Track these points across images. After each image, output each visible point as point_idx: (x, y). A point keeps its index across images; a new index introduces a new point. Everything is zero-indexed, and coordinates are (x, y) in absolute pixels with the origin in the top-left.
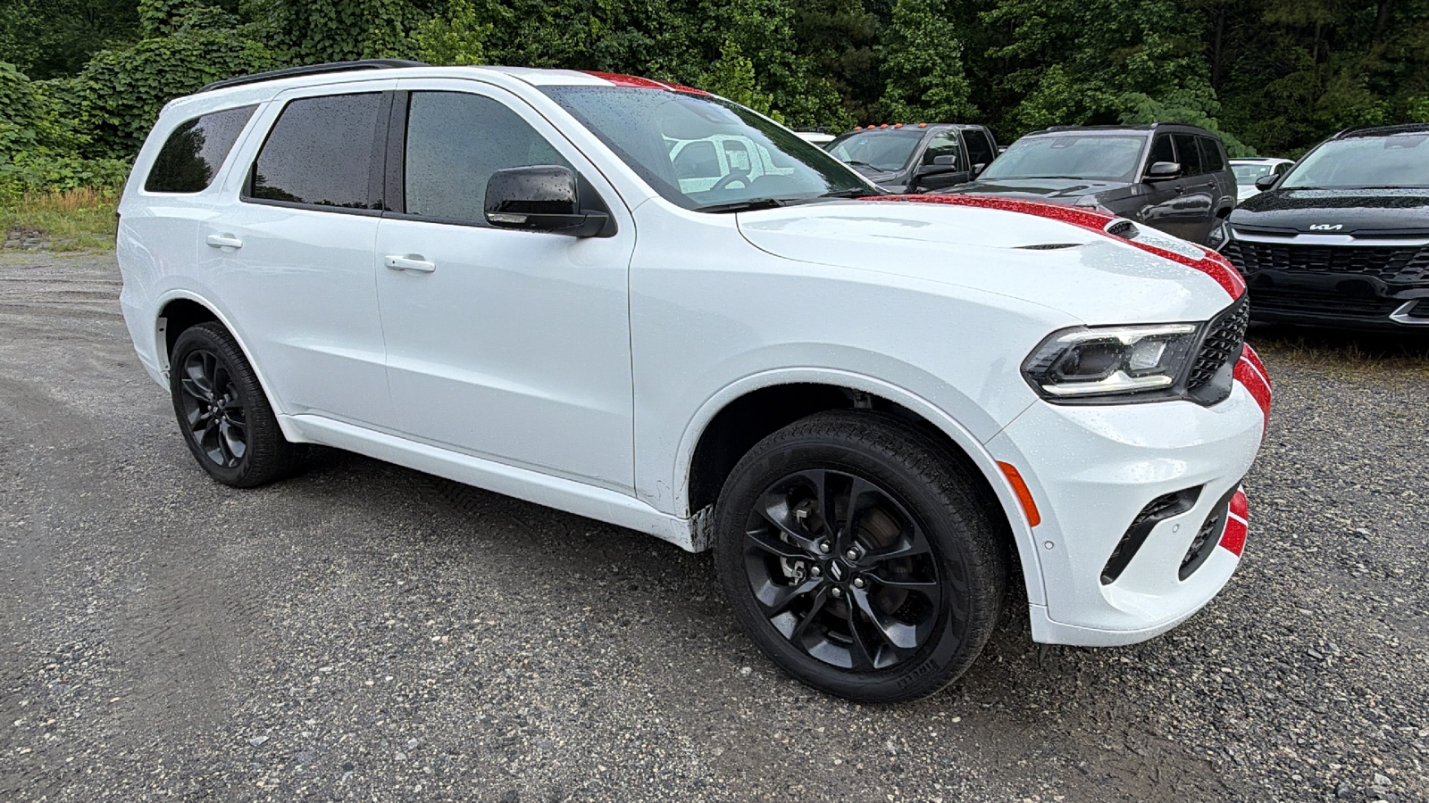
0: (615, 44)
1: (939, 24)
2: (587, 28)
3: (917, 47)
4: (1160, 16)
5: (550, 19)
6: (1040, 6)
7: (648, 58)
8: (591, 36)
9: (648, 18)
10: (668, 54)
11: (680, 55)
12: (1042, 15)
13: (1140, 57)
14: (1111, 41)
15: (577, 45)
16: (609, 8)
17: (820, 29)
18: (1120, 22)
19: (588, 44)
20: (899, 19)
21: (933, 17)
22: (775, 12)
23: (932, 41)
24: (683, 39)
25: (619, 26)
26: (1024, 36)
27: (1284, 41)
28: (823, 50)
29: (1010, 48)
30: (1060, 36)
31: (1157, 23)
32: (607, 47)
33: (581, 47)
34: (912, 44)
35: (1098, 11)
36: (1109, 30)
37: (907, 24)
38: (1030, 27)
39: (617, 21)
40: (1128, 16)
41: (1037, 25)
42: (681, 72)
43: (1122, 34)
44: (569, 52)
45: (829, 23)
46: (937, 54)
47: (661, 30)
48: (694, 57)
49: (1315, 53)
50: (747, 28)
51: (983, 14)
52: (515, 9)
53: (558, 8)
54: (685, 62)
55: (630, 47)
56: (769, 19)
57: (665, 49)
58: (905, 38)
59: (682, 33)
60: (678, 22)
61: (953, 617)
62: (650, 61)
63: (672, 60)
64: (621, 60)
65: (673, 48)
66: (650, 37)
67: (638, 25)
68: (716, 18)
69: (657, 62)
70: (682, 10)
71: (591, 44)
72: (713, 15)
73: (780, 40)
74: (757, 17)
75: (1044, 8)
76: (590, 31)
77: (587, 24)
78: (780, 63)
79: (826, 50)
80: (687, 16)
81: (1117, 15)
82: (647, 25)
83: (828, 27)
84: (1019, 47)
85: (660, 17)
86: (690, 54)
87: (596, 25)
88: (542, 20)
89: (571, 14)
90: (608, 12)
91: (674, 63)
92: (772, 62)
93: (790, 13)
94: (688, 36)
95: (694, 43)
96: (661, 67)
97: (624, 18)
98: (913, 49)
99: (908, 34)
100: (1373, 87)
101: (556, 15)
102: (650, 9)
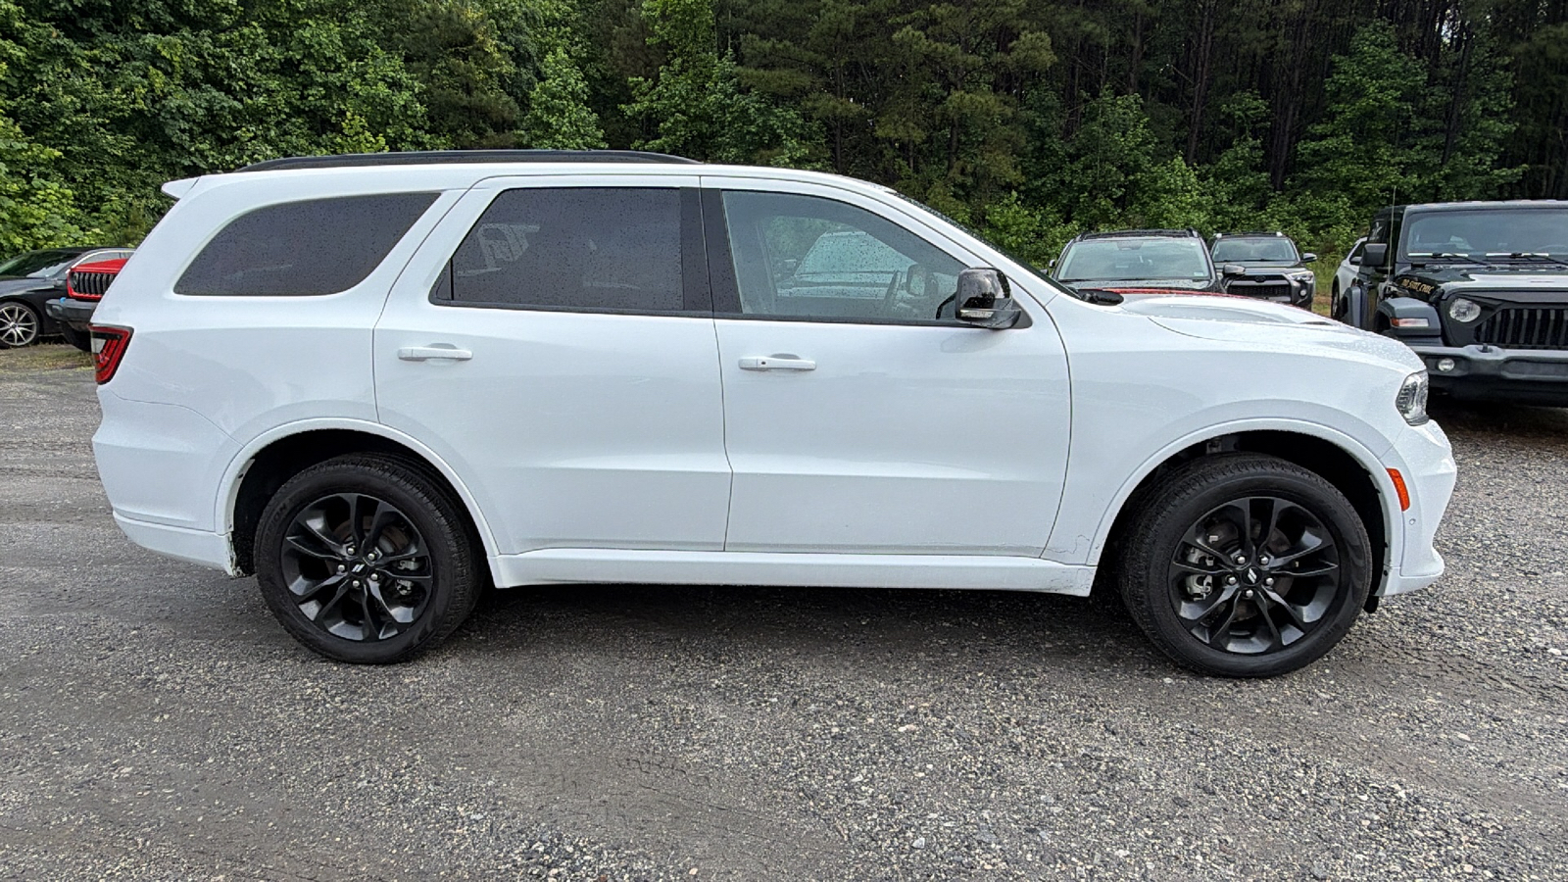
0: (191, 104)
1: (584, 114)
2: (146, 82)
3: (564, 134)
4: (793, 123)
5: (85, 64)
6: (680, 105)
7: (234, 125)
8: (153, 91)
9: (231, 76)
10: (262, 122)
11: (278, 124)
12: (684, 113)
13: (783, 159)
14: (752, 143)
15: (134, 102)
16: (176, 59)
17: (455, 107)
18: (758, 125)
19: (148, 101)
20: (539, 104)
21: (577, 105)
22: (401, 86)
23: (579, 130)
24: (282, 105)
25: (190, 83)
26: (668, 132)
27: (889, 153)
28: (459, 131)
29: (658, 142)
30: (701, 135)
31: (790, 129)
32: (179, 108)
33: (141, 105)
34: (558, 131)
35: (736, 114)
36: (749, 132)
37: (549, 110)
38: (673, 124)
39: (186, 77)
40: (764, 121)
41: (680, 121)
42: (284, 145)
43: (761, 138)
44: (122, 110)
45: (464, 103)
46: (584, 144)
47: (249, 91)
48: (299, 128)
49: (912, 165)
50: (370, 100)
51: (623, 106)
52: (26, 46)
53: (96, 52)
54: (286, 133)
55: (209, 110)
56: (397, 93)
57: (258, 116)
58: (549, 125)
59: (280, 98)
60: (273, 85)
61: (1354, 587)
62: (239, 128)
63: (269, 130)
64: (199, 124)
65: (269, 115)
66: (235, 99)
67: (218, 85)
68: (324, 85)
69: (248, 130)
70: (275, 71)
71: (154, 101)
72: (320, 81)
73: (411, 116)
74: (382, 89)
75: (683, 106)
76: (151, 85)
77: (145, 76)
78: (412, 143)
79: (463, 131)
80: (283, 78)
81: (755, 120)
82: (230, 85)
83: (464, 107)
84: (666, 142)
85: (248, 77)
86: (293, 124)
87: (159, 80)
88: (72, 65)
89: (117, 62)
90: (177, 65)
91: (273, 133)
92: (403, 140)
93: (420, 87)
94: (288, 103)
95: (298, 112)
96: (255, 137)
97: (198, 74)
98: (560, 137)
99: (553, 120)
100: (955, 195)
101: (94, 61)
102: (234, 66)
